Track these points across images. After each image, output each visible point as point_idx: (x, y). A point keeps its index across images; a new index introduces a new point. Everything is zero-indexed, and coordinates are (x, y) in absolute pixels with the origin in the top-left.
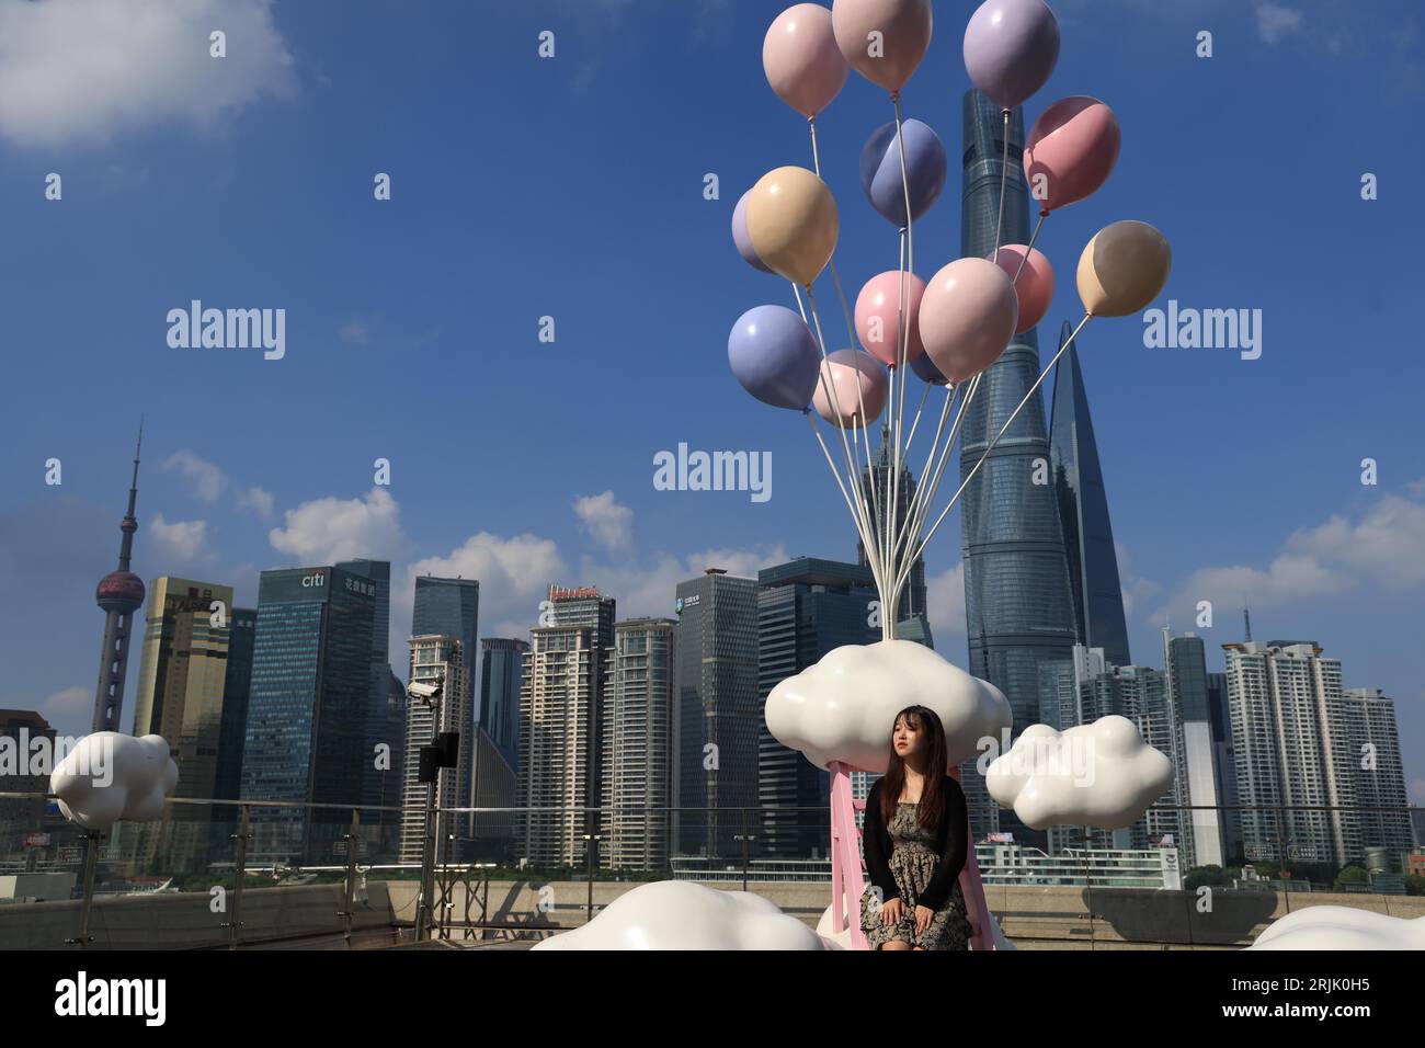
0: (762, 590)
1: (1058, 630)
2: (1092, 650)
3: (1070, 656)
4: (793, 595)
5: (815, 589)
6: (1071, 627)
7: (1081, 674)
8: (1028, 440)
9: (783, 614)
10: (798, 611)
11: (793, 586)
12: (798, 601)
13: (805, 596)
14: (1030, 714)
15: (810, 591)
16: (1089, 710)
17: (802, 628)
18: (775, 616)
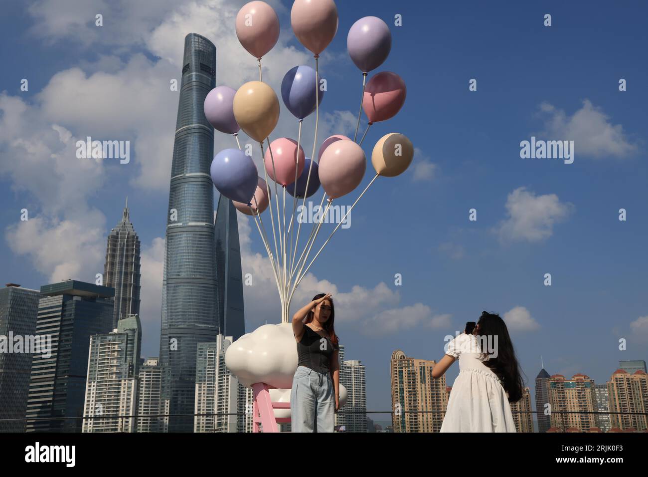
0: (42, 298)
1: (210, 326)
2: (227, 338)
3: (215, 340)
4: (62, 301)
5: (75, 298)
6: (217, 325)
7: (220, 350)
8: (204, 224)
9: (53, 312)
10: (63, 311)
11: (62, 296)
12: (64, 305)
13: (68, 302)
14: (191, 372)
15: (72, 299)
16: (222, 370)
17: (65, 320)
18: (49, 313)
